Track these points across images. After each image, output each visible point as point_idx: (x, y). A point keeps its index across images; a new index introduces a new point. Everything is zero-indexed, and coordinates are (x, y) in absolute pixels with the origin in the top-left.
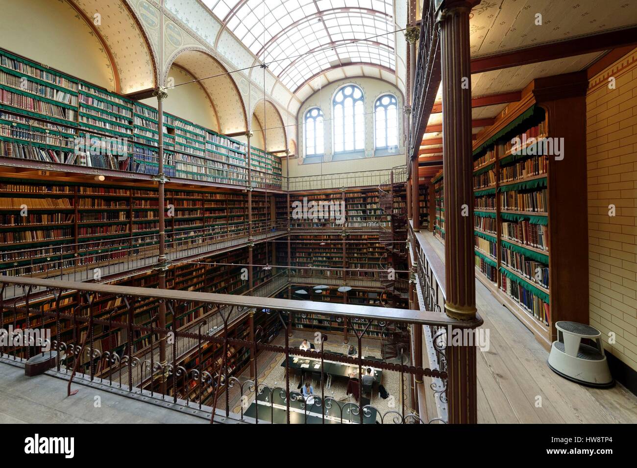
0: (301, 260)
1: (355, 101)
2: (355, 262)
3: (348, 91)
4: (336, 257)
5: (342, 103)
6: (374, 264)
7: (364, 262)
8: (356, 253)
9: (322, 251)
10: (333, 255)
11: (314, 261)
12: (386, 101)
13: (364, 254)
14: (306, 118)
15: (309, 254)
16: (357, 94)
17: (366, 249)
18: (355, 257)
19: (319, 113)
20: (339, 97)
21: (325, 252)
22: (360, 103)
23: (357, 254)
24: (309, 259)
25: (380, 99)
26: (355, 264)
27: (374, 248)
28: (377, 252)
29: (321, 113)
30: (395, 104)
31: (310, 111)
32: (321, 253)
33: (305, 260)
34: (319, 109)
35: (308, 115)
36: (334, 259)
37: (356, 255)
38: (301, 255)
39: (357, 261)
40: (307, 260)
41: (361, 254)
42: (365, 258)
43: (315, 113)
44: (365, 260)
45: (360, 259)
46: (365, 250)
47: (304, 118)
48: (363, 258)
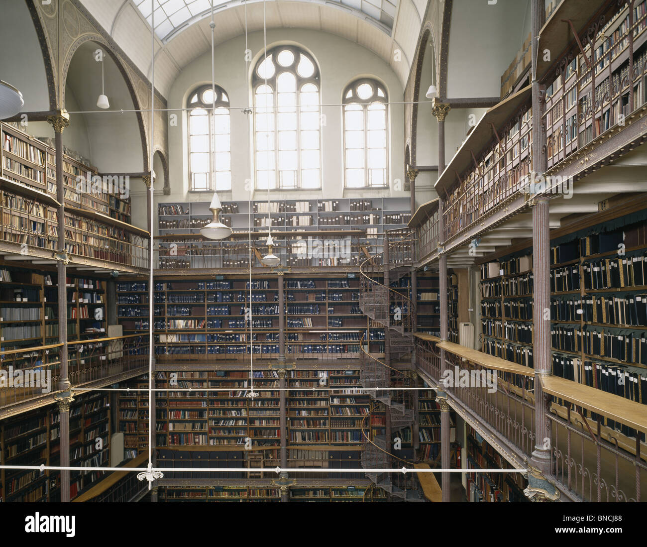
0: (180, 428)
1: (301, 81)
2: (302, 428)
3: (286, 58)
4: (261, 419)
5: (272, 82)
6: (343, 431)
7: (323, 428)
8: (304, 409)
9: (230, 406)
10: (254, 414)
11: (211, 429)
12: (365, 91)
13: (323, 409)
14: (190, 106)
15: (201, 412)
16: (306, 68)
17: (327, 400)
18: (303, 419)
19: (219, 97)
20: (266, 69)
21: (234, 409)
22: (310, 88)
23: (308, 410)
24: (198, 425)
25: (353, 85)
26: (303, 431)
27: (343, 398)
28: (349, 407)
29: (224, 98)
30: (385, 100)
31: (199, 90)
32: (225, 411)
33: (189, 427)
34: (219, 90)
35: (195, 99)
36: (257, 424)
37: (304, 414)
38: (181, 417)
39: (308, 425)
40: (193, 427)
41: (317, 410)
42: (326, 419)
43: (209, 96)
44: (324, 424)
45: (315, 421)
46: (323, 404)
47: (184, 106)
48: (320, 419)
